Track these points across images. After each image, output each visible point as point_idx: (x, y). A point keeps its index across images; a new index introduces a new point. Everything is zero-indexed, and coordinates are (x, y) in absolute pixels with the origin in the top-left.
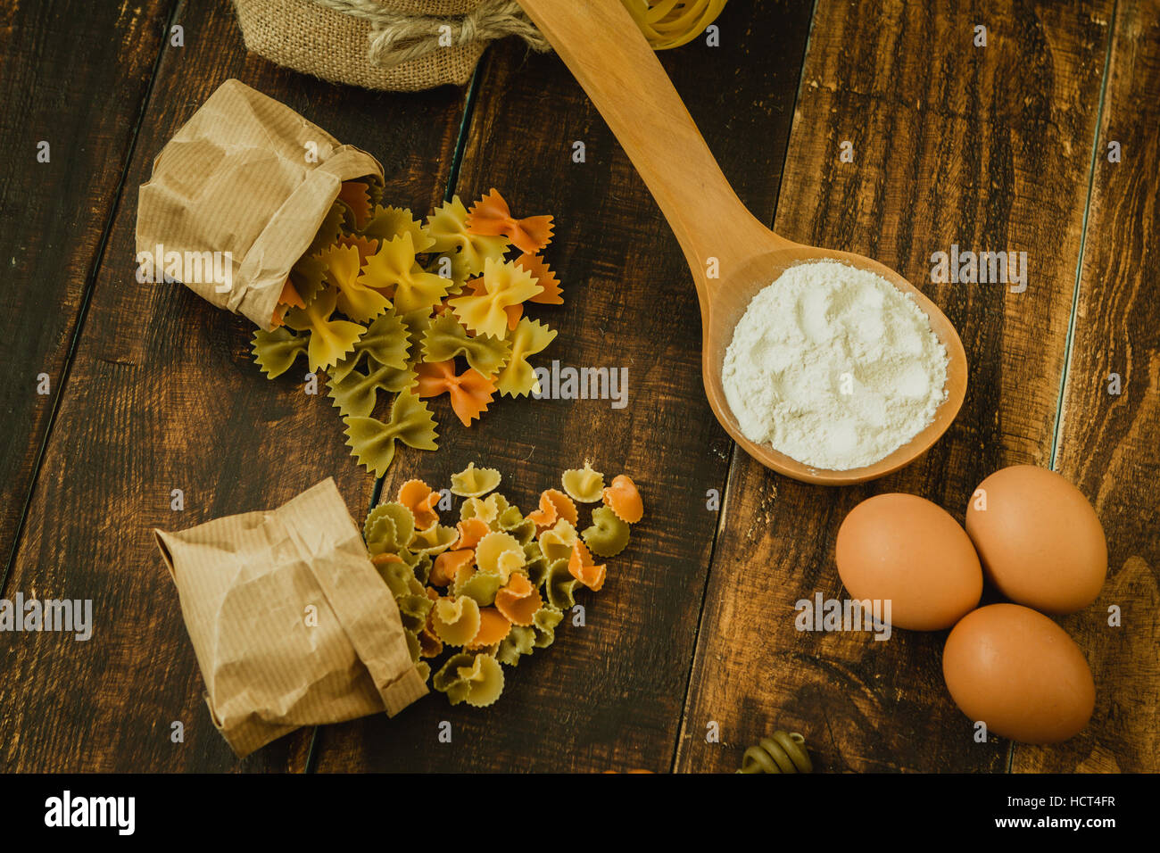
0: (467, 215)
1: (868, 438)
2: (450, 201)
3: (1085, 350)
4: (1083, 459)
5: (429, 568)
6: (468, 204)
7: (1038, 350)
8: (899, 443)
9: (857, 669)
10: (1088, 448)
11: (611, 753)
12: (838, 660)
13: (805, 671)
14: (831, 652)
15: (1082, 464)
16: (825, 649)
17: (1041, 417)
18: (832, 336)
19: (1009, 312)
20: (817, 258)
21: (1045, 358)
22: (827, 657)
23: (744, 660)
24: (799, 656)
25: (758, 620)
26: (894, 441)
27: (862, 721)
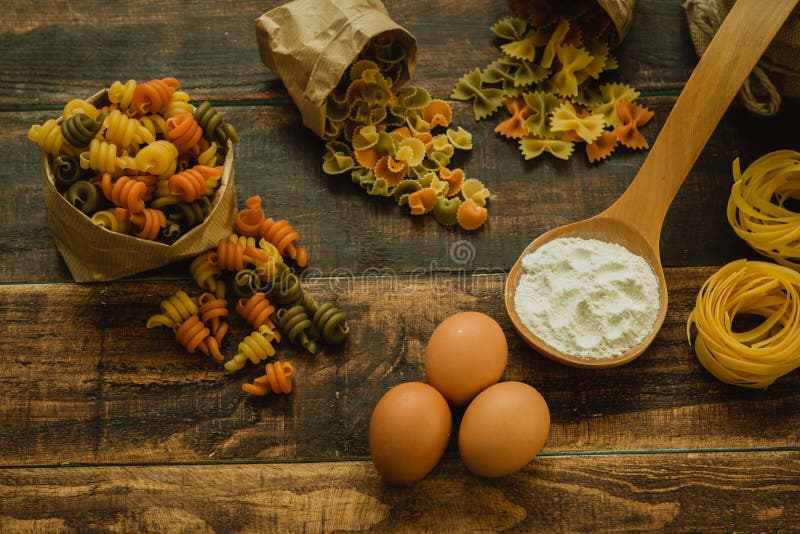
0: (630, 101)
1: (541, 320)
2: (635, 91)
3: (664, 461)
4: (585, 470)
5: (397, 124)
6: (638, 102)
7: (655, 431)
8: (545, 340)
9: (403, 363)
10: (592, 472)
11: (317, 244)
12: (406, 350)
13: (395, 334)
14: (410, 346)
15: (581, 470)
16: (411, 343)
17: (607, 441)
18: (602, 285)
19: (675, 411)
20: (656, 273)
21: (650, 438)
22: (406, 345)
23: (393, 300)
24: (403, 329)
25: (420, 304)
26: (545, 336)
27: (371, 369)
